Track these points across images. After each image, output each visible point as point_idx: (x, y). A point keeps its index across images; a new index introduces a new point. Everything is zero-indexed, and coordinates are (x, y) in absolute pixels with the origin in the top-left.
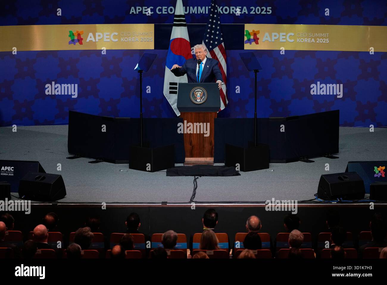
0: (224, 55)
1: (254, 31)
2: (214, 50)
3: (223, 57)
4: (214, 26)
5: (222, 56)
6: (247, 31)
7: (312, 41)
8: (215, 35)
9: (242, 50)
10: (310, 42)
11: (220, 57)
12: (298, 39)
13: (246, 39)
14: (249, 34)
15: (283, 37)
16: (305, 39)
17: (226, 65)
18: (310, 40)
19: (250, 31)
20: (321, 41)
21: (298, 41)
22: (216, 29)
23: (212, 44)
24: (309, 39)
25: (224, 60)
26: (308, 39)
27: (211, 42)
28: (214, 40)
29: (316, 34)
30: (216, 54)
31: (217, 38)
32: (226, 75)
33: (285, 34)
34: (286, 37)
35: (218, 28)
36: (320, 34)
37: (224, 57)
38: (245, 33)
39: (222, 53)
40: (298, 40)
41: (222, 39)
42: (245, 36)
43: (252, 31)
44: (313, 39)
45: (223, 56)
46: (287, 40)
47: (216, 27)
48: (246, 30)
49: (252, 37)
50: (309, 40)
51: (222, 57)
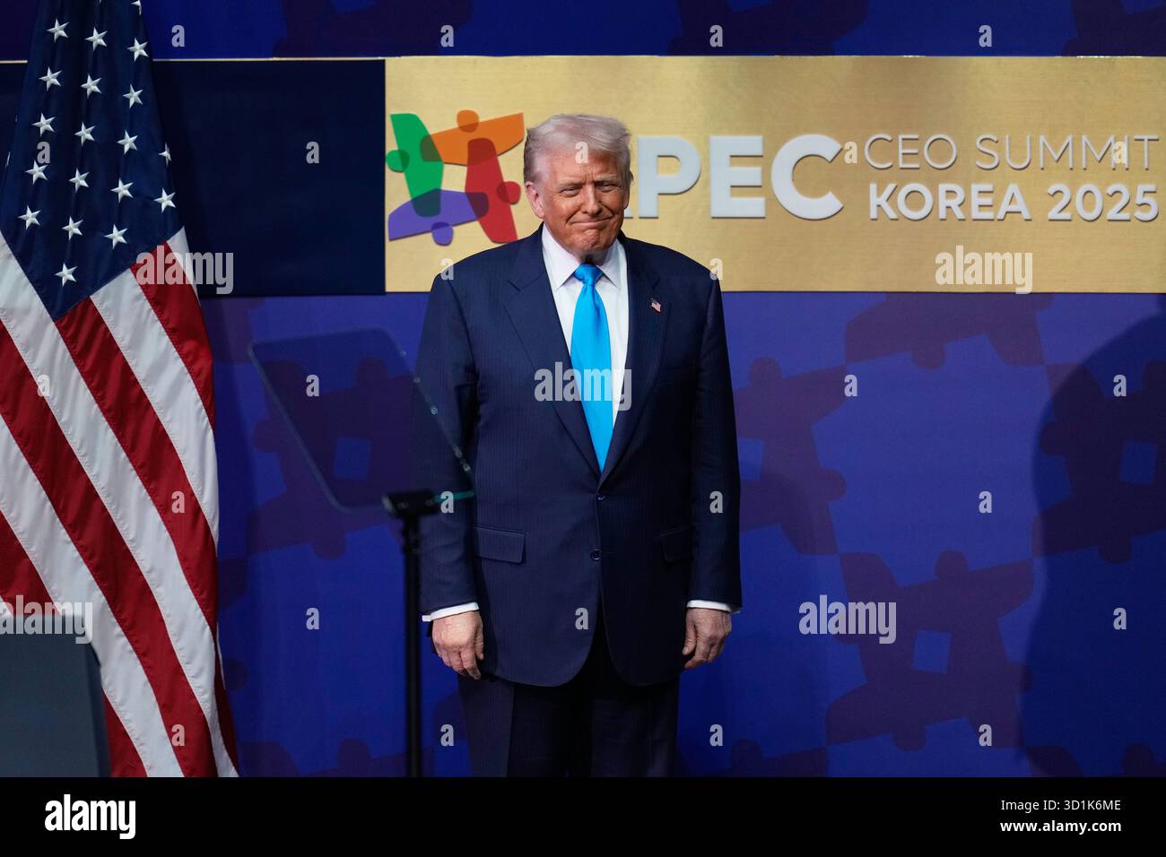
0: (189, 346)
1: (468, 122)
2: (101, 299)
3: (180, 364)
4: (91, 85)
5: (174, 353)
6: (409, 123)
7: (1005, 207)
8: (107, 162)
9: (370, 302)
10: (988, 214)
11: (158, 368)
12: (873, 187)
13: (397, 192)
14: (430, 149)
15: (737, 169)
16: (943, 188)
17: (210, 433)
18: (987, 200)
19: (439, 121)
20: (1089, 206)
21: (873, 214)
22: (112, 116)
23: (76, 252)
24: (975, 188)
25: (190, 396)
26: (968, 191)
27: (73, 228)
28: (99, 211)
29: (1042, 139)
30: (121, 336)
31: (123, 190)
32: (214, 530)
33: (753, 144)
34: (766, 173)
35: (134, 97)
36: (1077, 140)
37: (189, 365)
38: (391, 145)
39: (171, 332)
40: (874, 200)
41: (166, 200)
42: (389, 174)
43: (453, 124)
44: (1013, 188)
45: (184, 357)
46: (772, 201)
47: (113, 89)
48: (392, 116)
49: (454, 179)
50: (976, 200)
51: (177, 366)
